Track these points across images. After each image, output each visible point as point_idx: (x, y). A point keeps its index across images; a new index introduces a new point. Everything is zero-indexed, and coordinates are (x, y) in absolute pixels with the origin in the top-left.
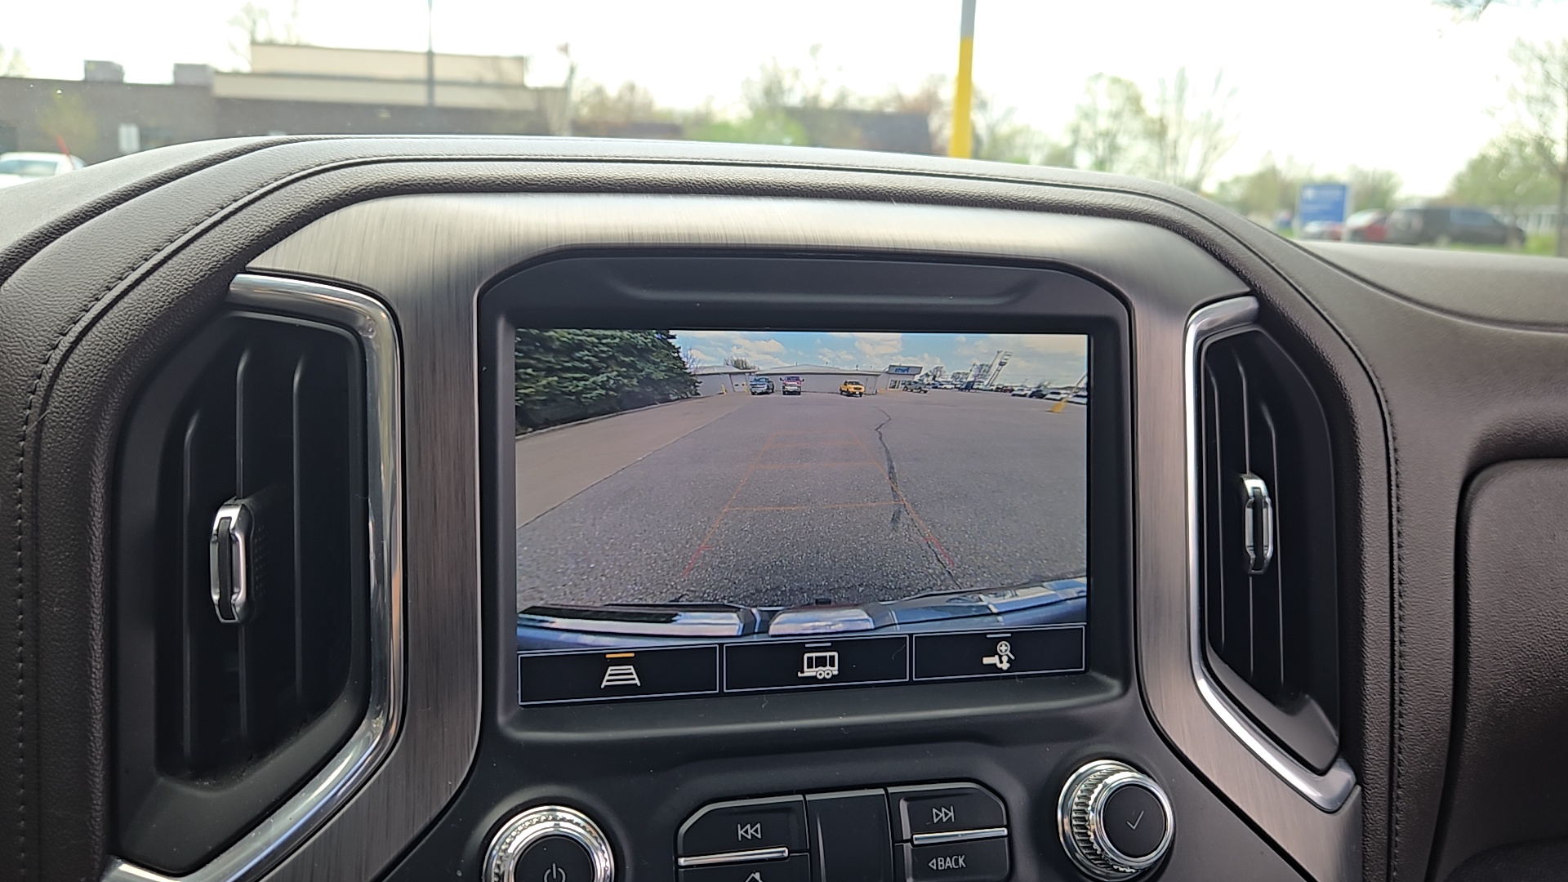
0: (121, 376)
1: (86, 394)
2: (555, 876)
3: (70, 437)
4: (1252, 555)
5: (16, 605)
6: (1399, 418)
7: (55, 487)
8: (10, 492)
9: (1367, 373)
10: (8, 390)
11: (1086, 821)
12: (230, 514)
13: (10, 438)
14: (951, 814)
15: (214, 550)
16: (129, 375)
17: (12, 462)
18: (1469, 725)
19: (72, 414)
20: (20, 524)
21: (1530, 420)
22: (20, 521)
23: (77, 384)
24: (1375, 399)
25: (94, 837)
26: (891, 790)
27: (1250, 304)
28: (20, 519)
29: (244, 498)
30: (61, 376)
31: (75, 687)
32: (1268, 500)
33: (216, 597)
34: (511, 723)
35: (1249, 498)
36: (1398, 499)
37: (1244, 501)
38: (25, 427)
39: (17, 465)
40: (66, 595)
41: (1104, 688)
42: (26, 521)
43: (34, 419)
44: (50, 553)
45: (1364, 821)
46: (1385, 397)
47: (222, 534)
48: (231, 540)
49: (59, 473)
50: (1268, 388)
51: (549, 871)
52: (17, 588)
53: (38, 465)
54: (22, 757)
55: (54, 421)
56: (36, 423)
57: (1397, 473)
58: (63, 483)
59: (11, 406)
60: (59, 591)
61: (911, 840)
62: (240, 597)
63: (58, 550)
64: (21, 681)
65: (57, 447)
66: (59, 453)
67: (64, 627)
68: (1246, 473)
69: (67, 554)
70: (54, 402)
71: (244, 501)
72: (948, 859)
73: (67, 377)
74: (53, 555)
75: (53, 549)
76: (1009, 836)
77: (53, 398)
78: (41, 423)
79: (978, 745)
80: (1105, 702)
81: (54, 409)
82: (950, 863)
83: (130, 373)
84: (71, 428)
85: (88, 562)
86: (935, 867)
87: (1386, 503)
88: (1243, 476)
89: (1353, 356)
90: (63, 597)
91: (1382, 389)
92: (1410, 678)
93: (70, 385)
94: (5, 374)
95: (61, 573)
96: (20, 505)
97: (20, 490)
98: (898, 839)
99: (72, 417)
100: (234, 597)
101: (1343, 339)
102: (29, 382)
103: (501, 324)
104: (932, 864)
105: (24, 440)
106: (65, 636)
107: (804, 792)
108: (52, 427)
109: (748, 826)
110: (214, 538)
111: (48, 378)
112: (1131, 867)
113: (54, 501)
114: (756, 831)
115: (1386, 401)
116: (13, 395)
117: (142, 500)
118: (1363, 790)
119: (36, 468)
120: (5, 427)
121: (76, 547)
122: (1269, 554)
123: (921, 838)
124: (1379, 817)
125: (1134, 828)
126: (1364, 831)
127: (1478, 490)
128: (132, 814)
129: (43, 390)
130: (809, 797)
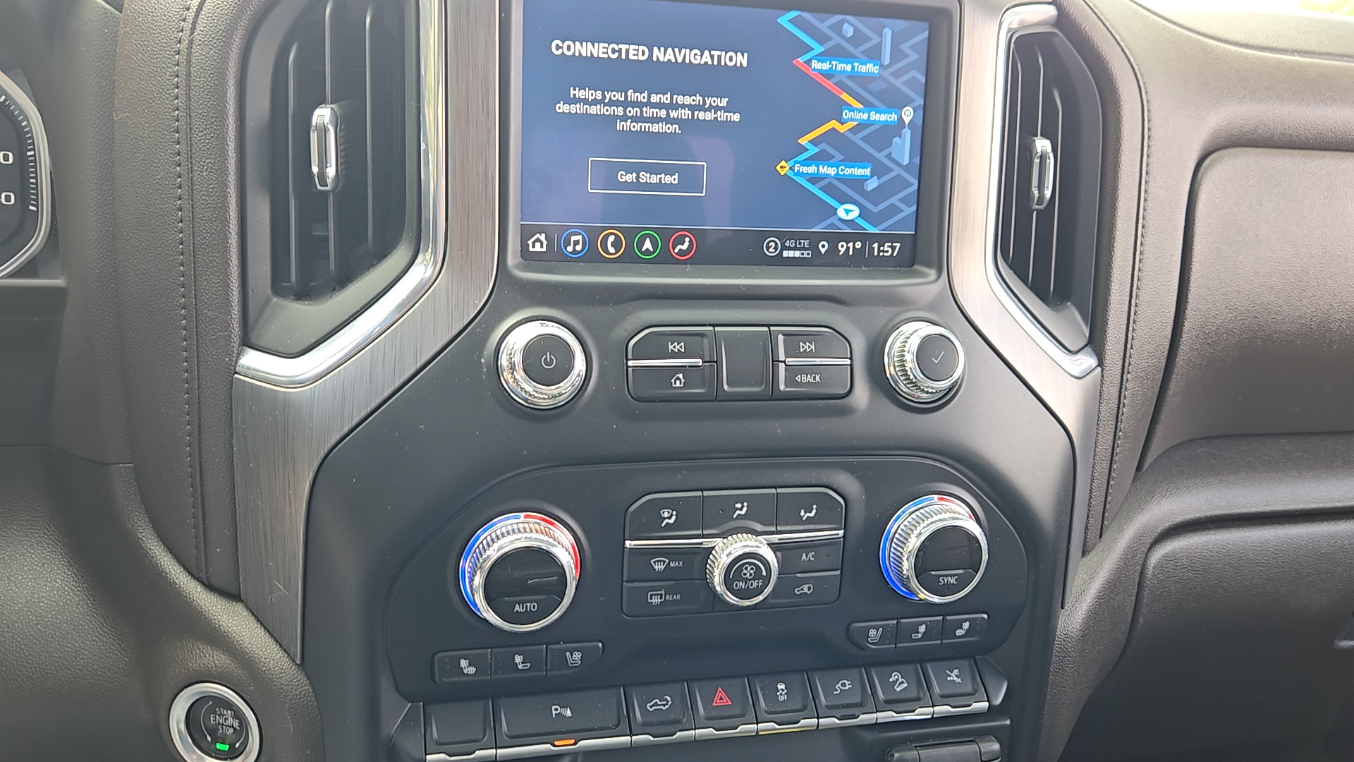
0: (246, 10)
1: (223, 21)
2: (549, 360)
3: (212, 52)
4: (1036, 192)
5: (176, 171)
6: (1154, 106)
7: (202, 88)
8: (170, 91)
9: (1134, 70)
10: (165, 18)
11: (904, 361)
12: (323, 115)
13: (168, 52)
14: (813, 347)
15: (314, 137)
16: (252, 11)
17: (170, 70)
18: (1185, 336)
19: (212, 36)
20: (178, 115)
21: (1254, 117)
22: (177, 112)
23: (215, 14)
24: (1137, 90)
25: (234, 332)
26: (772, 328)
27: (1052, 11)
28: (178, 110)
29: (331, 104)
30: (204, 9)
31: (219, 228)
32: (1051, 155)
33: (315, 170)
34: (518, 266)
35: (1037, 153)
36: (1147, 165)
37: (1034, 155)
38: (179, 45)
39: (174, 72)
40: (211, 164)
41: (925, 275)
42: (182, 112)
43: (186, 39)
44: (200, 134)
45: (1101, 393)
46: (1145, 89)
47: (319, 126)
48: (325, 130)
49: (205, 77)
50: (1060, 77)
51: (545, 357)
52: (176, 159)
53: (190, 72)
54: (183, 276)
55: (200, 41)
56: (187, 42)
57: (1149, 146)
58: (208, 85)
59: (168, 30)
60: (207, 161)
61: (784, 362)
62: (331, 172)
63: (205, 132)
64: (180, 224)
65: (203, 59)
66: (205, 64)
67: (211, 186)
68: (1037, 136)
69: (212, 135)
70: (199, 28)
71: (332, 106)
72: (809, 376)
73: (208, 9)
74: (202, 136)
75: (202, 132)
76: (851, 365)
77: (199, 24)
78: (191, 42)
79: (834, 305)
80: (923, 284)
81: (200, 32)
82: (810, 379)
83: (252, 9)
84: (213, 46)
85: (227, 142)
86: (799, 381)
87: (1139, 167)
88: (1035, 138)
89: (1124, 56)
90: (210, 165)
91: (1144, 83)
92: (1144, 296)
93: (211, 15)
94: (162, 7)
95: (208, 149)
96: (177, 101)
97: (177, 90)
98: (776, 361)
99: (213, 38)
100: (328, 170)
101: (1118, 43)
102: (180, 13)
104: (798, 378)
105: (178, 54)
106: (212, 192)
107: (714, 326)
108: (199, 45)
109: (676, 344)
110: (313, 128)
111: (195, 10)
112: (932, 388)
113: (202, 97)
114: (681, 347)
115: (1146, 92)
116: (170, 22)
117: (259, 106)
118: (1102, 371)
119: (189, 74)
120: (164, 45)
121: (218, 130)
122: (1048, 193)
123: (790, 361)
124: (1112, 391)
125: (937, 362)
126: (1100, 399)
127: (1208, 166)
128: (257, 320)
129: (190, 20)
130: (717, 329)
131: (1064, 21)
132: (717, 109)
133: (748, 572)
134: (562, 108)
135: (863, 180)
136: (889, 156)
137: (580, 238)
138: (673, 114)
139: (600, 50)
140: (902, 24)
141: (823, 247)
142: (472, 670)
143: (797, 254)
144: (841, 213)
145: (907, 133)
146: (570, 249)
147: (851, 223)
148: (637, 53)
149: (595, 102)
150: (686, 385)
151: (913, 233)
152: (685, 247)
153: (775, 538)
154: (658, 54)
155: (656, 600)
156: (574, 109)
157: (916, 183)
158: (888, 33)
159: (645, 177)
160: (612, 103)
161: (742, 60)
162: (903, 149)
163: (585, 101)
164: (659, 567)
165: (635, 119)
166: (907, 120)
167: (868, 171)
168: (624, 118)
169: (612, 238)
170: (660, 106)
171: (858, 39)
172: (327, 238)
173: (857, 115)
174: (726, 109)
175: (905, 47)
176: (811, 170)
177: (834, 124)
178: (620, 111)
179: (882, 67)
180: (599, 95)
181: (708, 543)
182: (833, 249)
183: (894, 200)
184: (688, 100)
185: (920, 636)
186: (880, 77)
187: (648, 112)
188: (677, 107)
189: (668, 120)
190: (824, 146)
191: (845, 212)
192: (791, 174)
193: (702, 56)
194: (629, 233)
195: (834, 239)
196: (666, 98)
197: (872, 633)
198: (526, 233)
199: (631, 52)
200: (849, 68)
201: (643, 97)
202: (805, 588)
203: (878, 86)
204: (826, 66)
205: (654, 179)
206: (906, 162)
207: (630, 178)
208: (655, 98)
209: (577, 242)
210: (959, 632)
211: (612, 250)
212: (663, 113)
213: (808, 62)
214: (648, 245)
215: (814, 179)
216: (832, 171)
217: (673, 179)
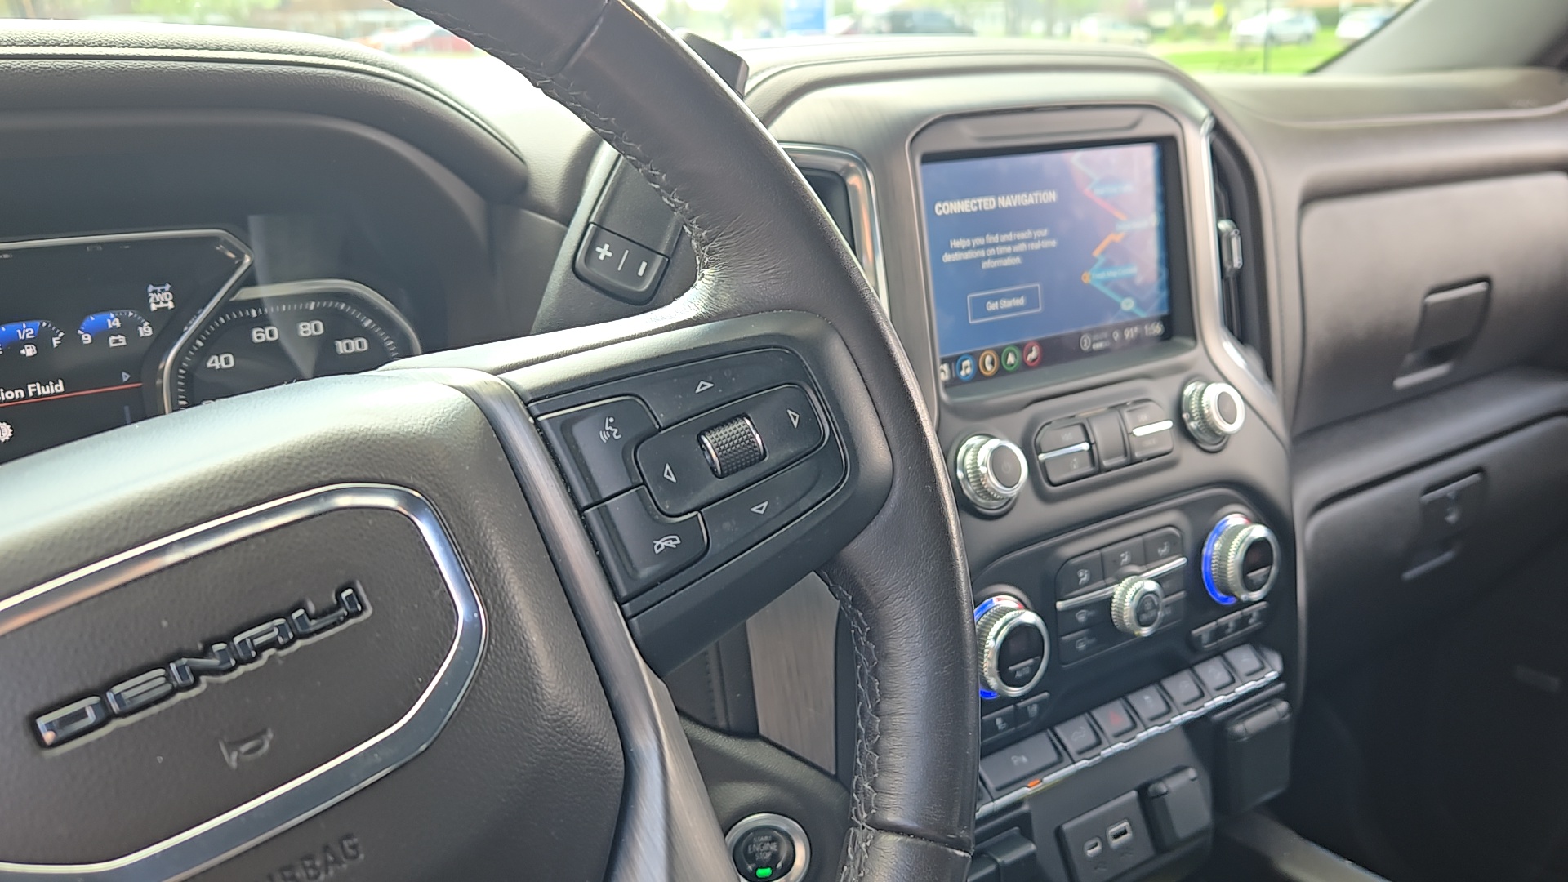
4: (1228, 267)
32: (1233, 234)
35: (1224, 234)
37: (1221, 235)
41: (1184, 345)
61: (1134, 433)
80: (1191, 354)
86: (1145, 446)
98: (1128, 433)
118: (1276, 393)
122: (1236, 265)
123: (1137, 431)
127: (1303, 222)
132: (1041, 239)
134: (947, 258)
135: (1134, 277)
137: (966, 363)
138: (1017, 248)
139: (963, 206)
141: (1116, 336)
143: (1101, 345)
144: (1124, 306)
146: (963, 373)
147: (1131, 313)
148: (988, 203)
149: (967, 249)
150: (1080, 467)
151: (1169, 312)
152: (1033, 355)
153: (1154, 573)
154: (1001, 202)
155: (1081, 646)
156: (957, 256)
159: (1004, 304)
160: (979, 247)
161: (1052, 196)
163: (961, 249)
164: (1081, 619)
165: (992, 258)
168: (986, 258)
169: (986, 359)
170: (1007, 243)
174: (1047, 238)
176: (1103, 275)
177: (1113, 236)
178: (982, 253)
179: (1136, 185)
180: (969, 243)
181: (1106, 592)
182: (1122, 337)
184: (1023, 235)
187: (1001, 250)
188: (1015, 242)
189: (1014, 254)
190: (1109, 255)
191: (1126, 304)
192: (1091, 282)
193: (1027, 198)
194: (999, 352)
195: (1123, 328)
196: (1009, 237)
199: (985, 204)
201: (996, 239)
203: (1134, 201)
205: (1010, 304)
207: (995, 306)
208: (1003, 238)
209: (967, 368)
211: (989, 367)
212: (1009, 249)
215: (1106, 282)
216: (1116, 274)
217: (1021, 301)
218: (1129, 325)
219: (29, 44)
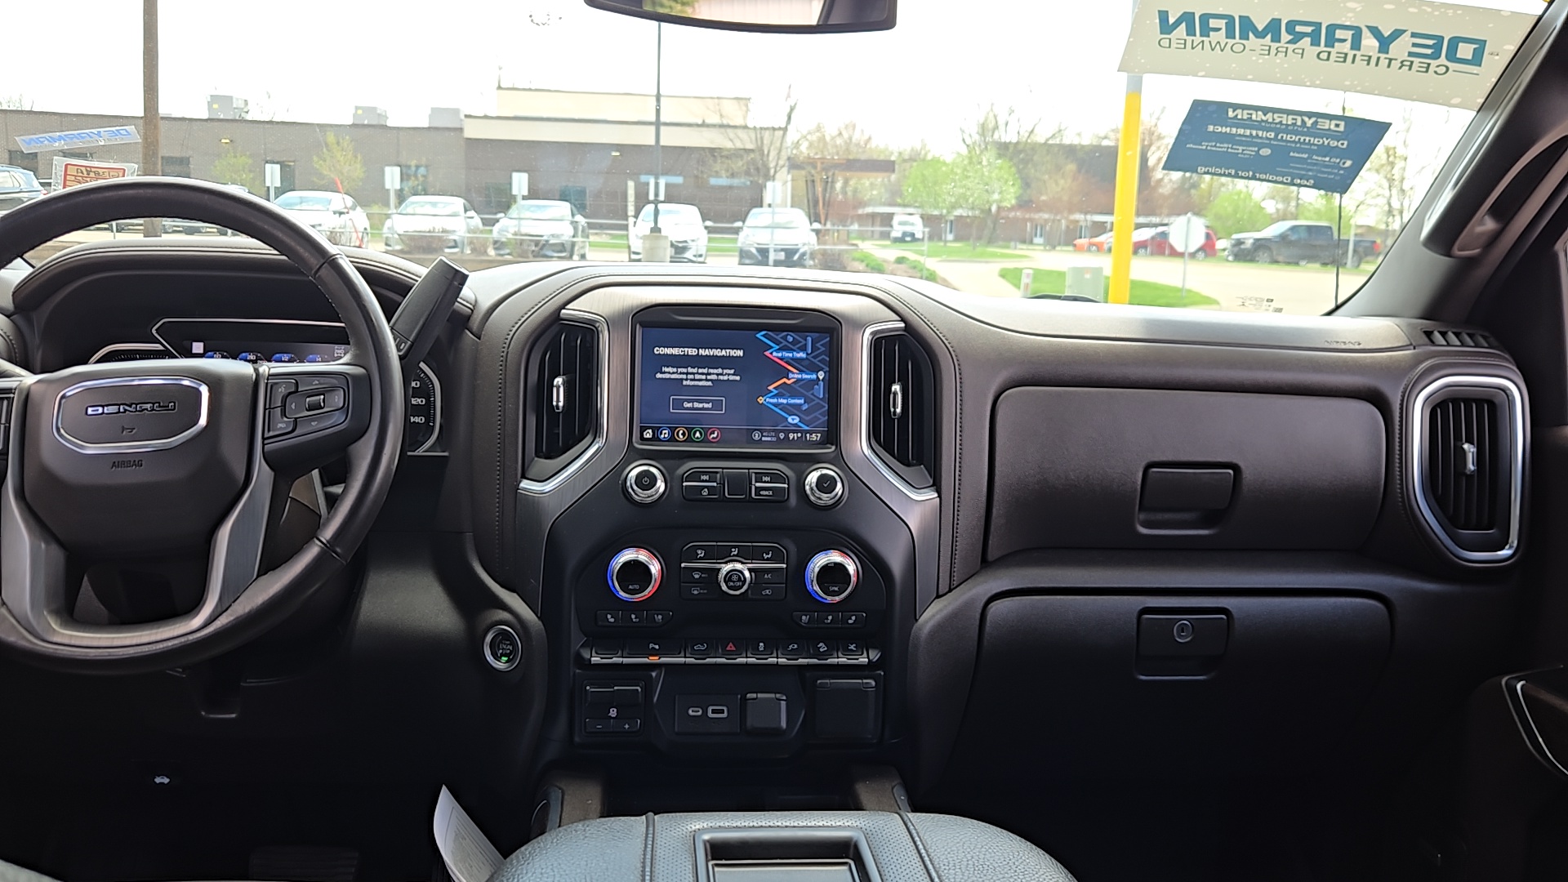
0: (530, 339)
1: (520, 343)
3: (516, 356)
4: (892, 410)
5: (499, 405)
7: (511, 371)
8: (498, 372)
9: (949, 350)
12: (559, 381)
13: (498, 356)
14: (769, 479)
15: (555, 390)
16: (532, 339)
17: (499, 364)
19: (516, 349)
20: (501, 382)
23: (517, 341)
24: (951, 360)
25: (518, 472)
26: (749, 470)
27: (902, 325)
30: (513, 339)
31: (515, 428)
32: (900, 392)
33: (555, 403)
34: (637, 443)
35: (893, 391)
36: (961, 396)
37: (890, 392)
38: (503, 354)
40: (513, 402)
41: (831, 448)
44: (509, 389)
45: (941, 511)
47: (557, 385)
48: (559, 387)
49: (512, 366)
51: (646, 480)
52: (499, 400)
54: (499, 449)
55: (511, 351)
56: (506, 352)
57: (961, 387)
58: (513, 369)
59: (499, 348)
60: (511, 401)
61: (755, 485)
62: (561, 404)
63: (511, 389)
64: (499, 427)
65: (512, 359)
66: (512, 361)
67: (512, 411)
69: (514, 389)
70: (511, 346)
71: (563, 377)
73: (515, 339)
76: (789, 487)
78: (508, 352)
79: (781, 461)
80: (828, 452)
82: (767, 493)
84: (516, 353)
85: (520, 392)
88: (890, 386)
89: (943, 343)
93: (515, 341)
94: (497, 338)
95: (512, 395)
96: (501, 376)
97: (501, 372)
98: (751, 485)
99: (516, 351)
102: (504, 340)
103: (638, 326)
104: (761, 493)
106: (513, 413)
107: (723, 469)
108: (511, 353)
109: (705, 476)
110: (554, 386)
111: (509, 339)
113: (511, 374)
114: (707, 478)
116: (499, 344)
117: (533, 377)
118: (940, 500)
119: (506, 365)
120: (497, 354)
121: (516, 387)
122: (898, 410)
123: (758, 485)
124: (948, 511)
125: (826, 486)
126: (940, 515)
127: (1004, 397)
128: (528, 467)
129: (508, 343)
130: (725, 470)
131: (909, 327)
132: (729, 375)
133: (735, 578)
134: (659, 376)
135: (801, 405)
136: (813, 394)
137: (667, 431)
138: (709, 377)
139: (676, 351)
140: (816, 335)
141: (782, 435)
142: (612, 620)
143: (769, 439)
144: (790, 420)
145: (821, 383)
146: (662, 436)
147: (796, 425)
148: (692, 352)
149: (673, 373)
150: (709, 495)
151: (826, 429)
152: (715, 435)
153: (750, 566)
154: (702, 352)
155: (696, 592)
156: (663, 376)
157: (827, 406)
158: (809, 339)
159: (696, 405)
160: (681, 373)
161: (740, 353)
162: (820, 391)
163: (669, 373)
164: (697, 576)
165: (691, 380)
166: (821, 378)
167: (802, 401)
168: (687, 380)
169: (681, 432)
170: (703, 374)
171: (795, 342)
172: (559, 434)
173: (796, 376)
174: (733, 375)
175: (818, 345)
176: (775, 401)
177: (785, 380)
178: (684, 376)
179: (807, 354)
180: (675, 370)
181: (718, 566)
182: (787, 437)
183: (817, 414)
184: (715, 371)
185: (829, 621)
186: (807, 359)
187: (697, 377)
188: (710, 374)
189: (707, 380)
190: (781, 390)
191: (794, 420)
192: (765, 403)
193: (721, 352)
194: (689, 430)
195: (787, 432)
196: (705, 371)
197: (804, 617)
198: (642, 430)
199: (690, 352)
200: (791, 355)
201: (695, 370)
202: (767, 591)
203: (806, 363)
204: (780, 355)
205: (701, 406)
206: (821, 396)
207: (690, 405)
208: (700, 371)
209: (665, 434)
210: (850, 621)
211: (681, 437)
212: (704, 377)
213: (771, 353)
214: (698, 434)
215: (775, 405)
216: (785, 401)
217: (710, 405)
218: (794, 432)
219: (231, 248)
